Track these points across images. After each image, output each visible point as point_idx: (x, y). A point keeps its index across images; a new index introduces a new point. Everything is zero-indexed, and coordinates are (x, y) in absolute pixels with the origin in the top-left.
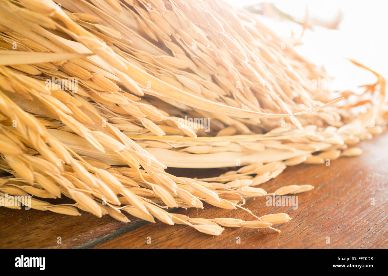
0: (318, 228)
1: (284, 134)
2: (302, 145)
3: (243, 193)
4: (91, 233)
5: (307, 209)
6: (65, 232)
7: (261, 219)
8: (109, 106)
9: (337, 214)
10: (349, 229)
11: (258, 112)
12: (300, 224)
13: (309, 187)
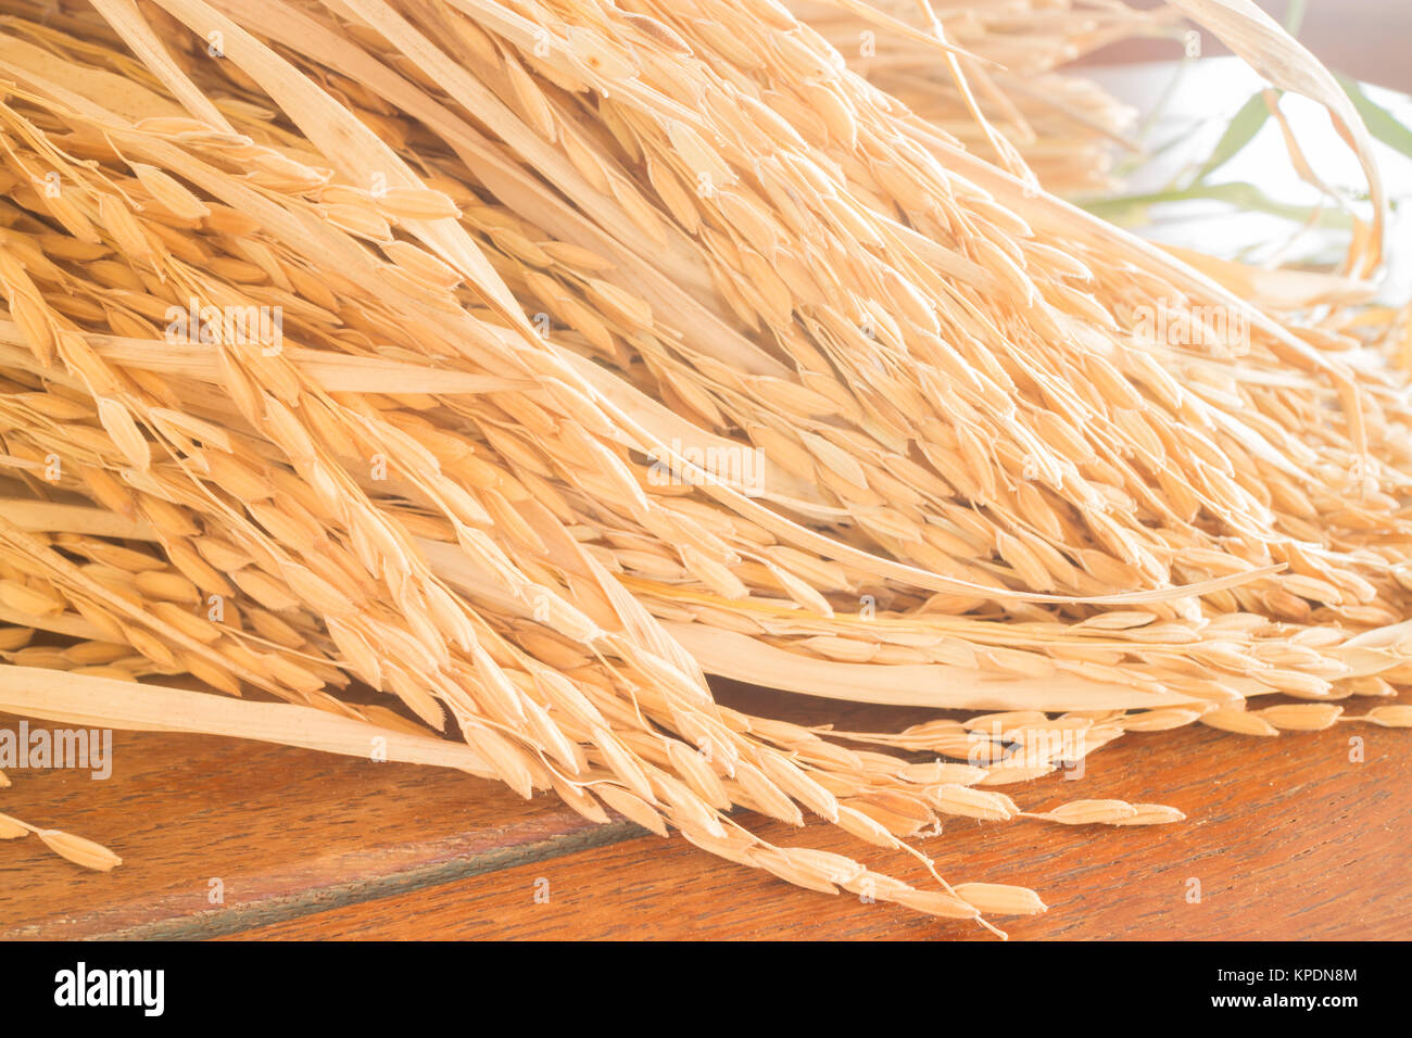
3: (936, 804)
4: (500, 831)
6: (437, 815)
7: (956, 891)
12: (1071, 927)
13: (1171, 814)
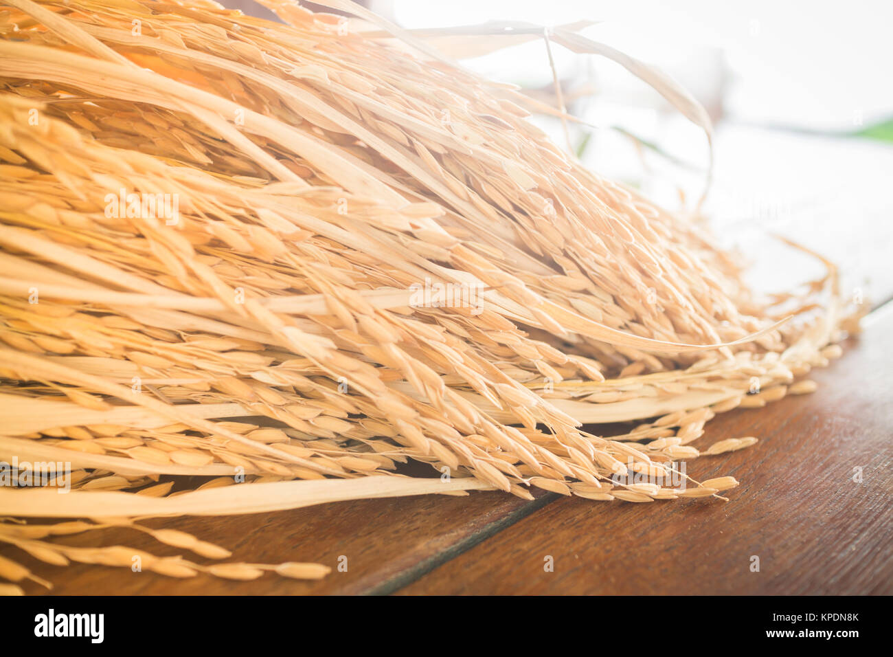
0: (772, 493)
1: (712, 368)
2: (737, 382)
3: (672, 455)
5: (752, 471)
6: (455, 516)
7: (703, 485)
8: (490, 347)
9: (792, 474)
10: (810, 492)
11: (675, 342)
13: (752, 440)
